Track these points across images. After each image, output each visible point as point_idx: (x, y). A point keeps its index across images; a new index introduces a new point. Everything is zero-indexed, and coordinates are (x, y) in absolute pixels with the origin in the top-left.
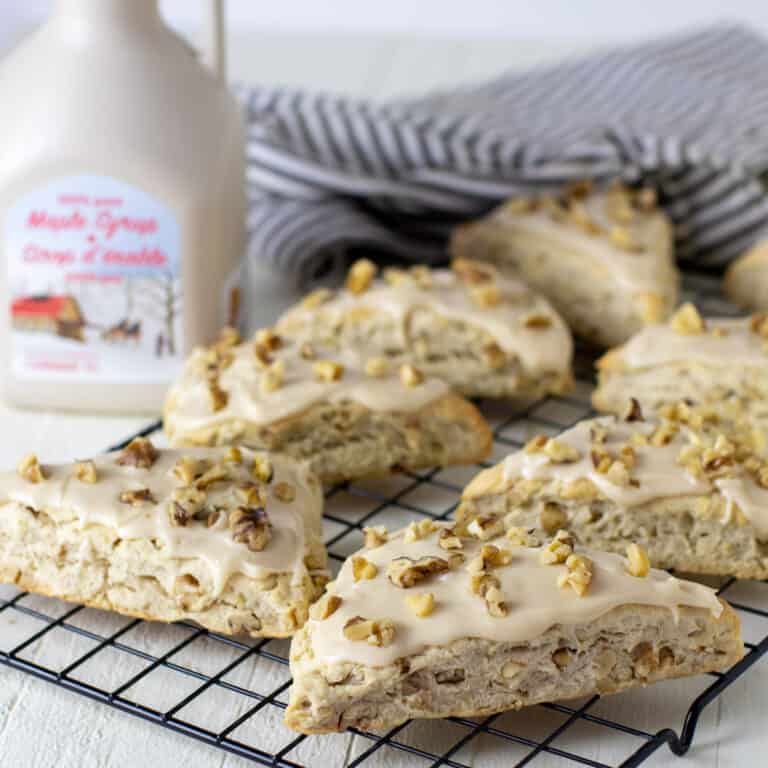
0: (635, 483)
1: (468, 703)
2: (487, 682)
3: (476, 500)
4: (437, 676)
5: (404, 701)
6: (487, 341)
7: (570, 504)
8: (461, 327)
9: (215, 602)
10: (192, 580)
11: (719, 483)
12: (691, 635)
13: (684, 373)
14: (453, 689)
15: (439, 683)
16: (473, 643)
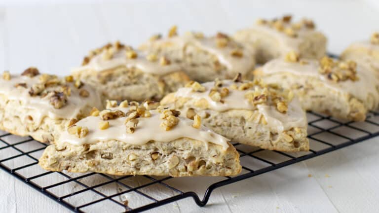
0: (222, 102)
1: (113, 168)
2: (122, 161)
3: (164, 105)
4: (102, 155)
5: (86, 163)
6: (215, 59)
7: (198, 109)
8: (206, 53)
9: (37, 129)
10: (31, 118)
11: (259, 106)
12: (214, 156)
13: (285, 77)
14: (107, 161)
15: (102, 158)
16: (117, 143)
